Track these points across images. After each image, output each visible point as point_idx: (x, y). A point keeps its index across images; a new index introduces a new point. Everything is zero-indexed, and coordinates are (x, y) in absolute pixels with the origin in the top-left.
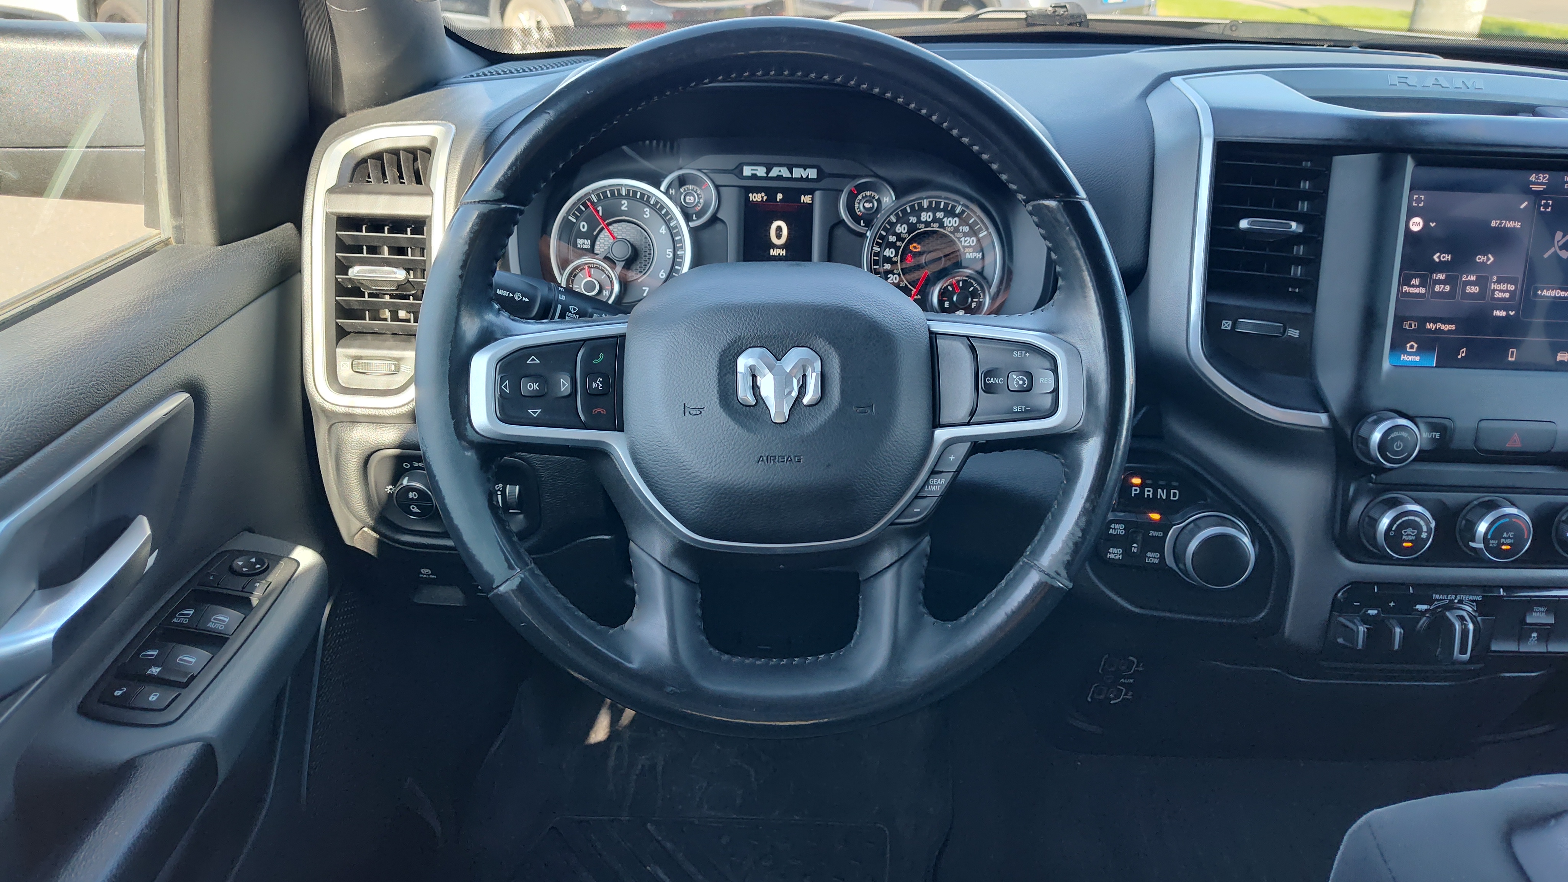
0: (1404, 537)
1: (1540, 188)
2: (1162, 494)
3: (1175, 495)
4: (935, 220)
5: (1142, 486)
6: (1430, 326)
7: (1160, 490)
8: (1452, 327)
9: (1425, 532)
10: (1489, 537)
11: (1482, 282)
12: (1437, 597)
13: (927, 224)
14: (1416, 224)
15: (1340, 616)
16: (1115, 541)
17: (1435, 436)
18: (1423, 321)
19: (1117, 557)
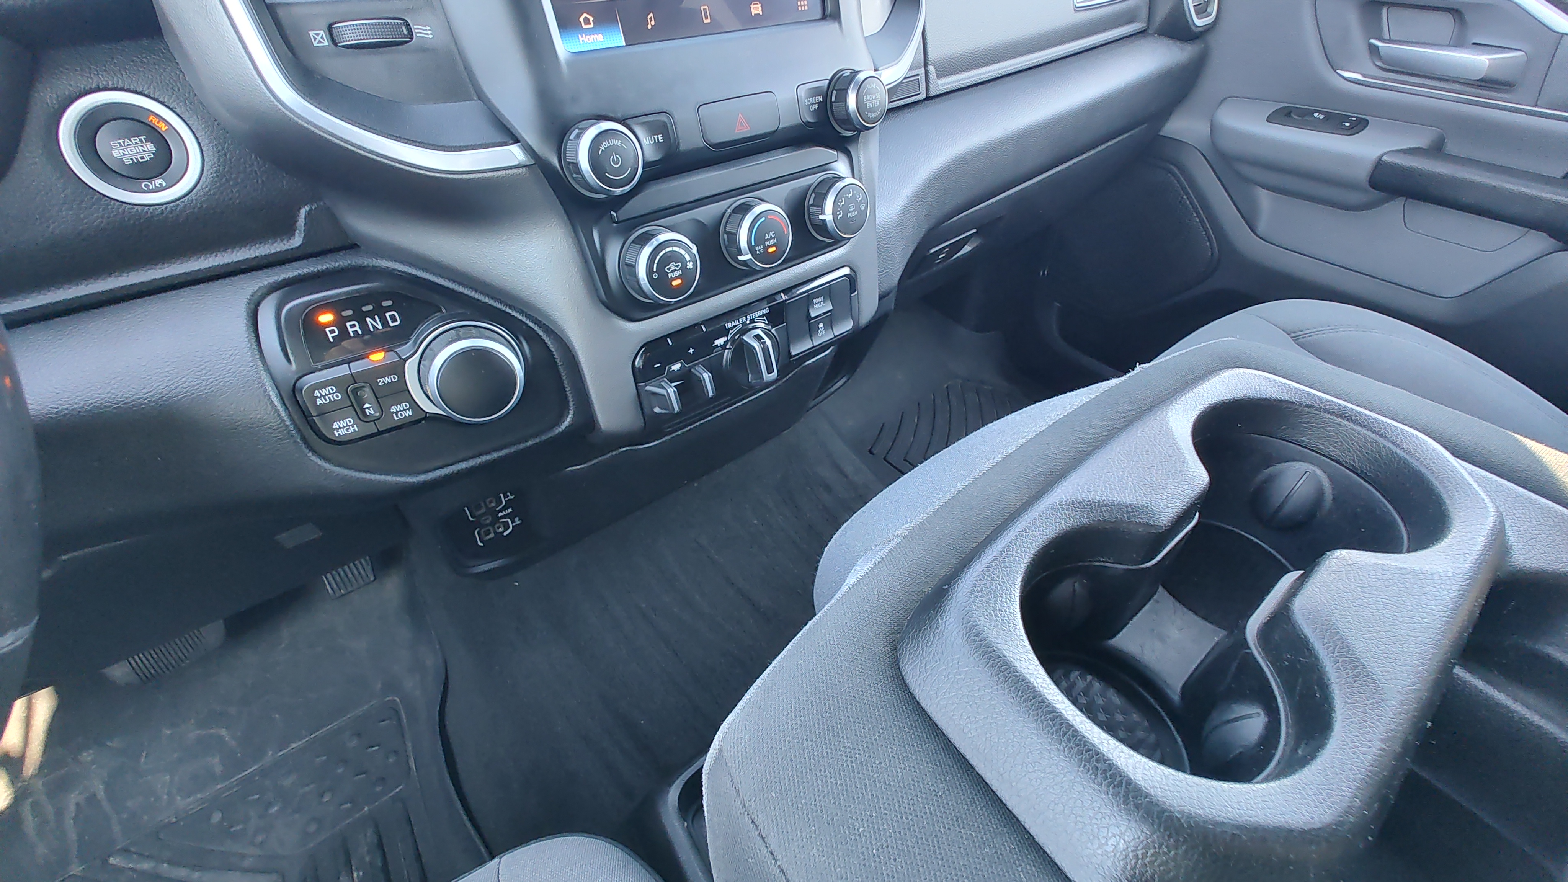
0: (670, 275)
2: (374, 323)
3: (392, 319)
5: (340, 323)
7: (368, 320)
9: (689, 261)
10: (753, 244)
12: (730, 325)
15: (646, 385)
16: (334, 410)
17: (658, 138)
19: (351, 430)
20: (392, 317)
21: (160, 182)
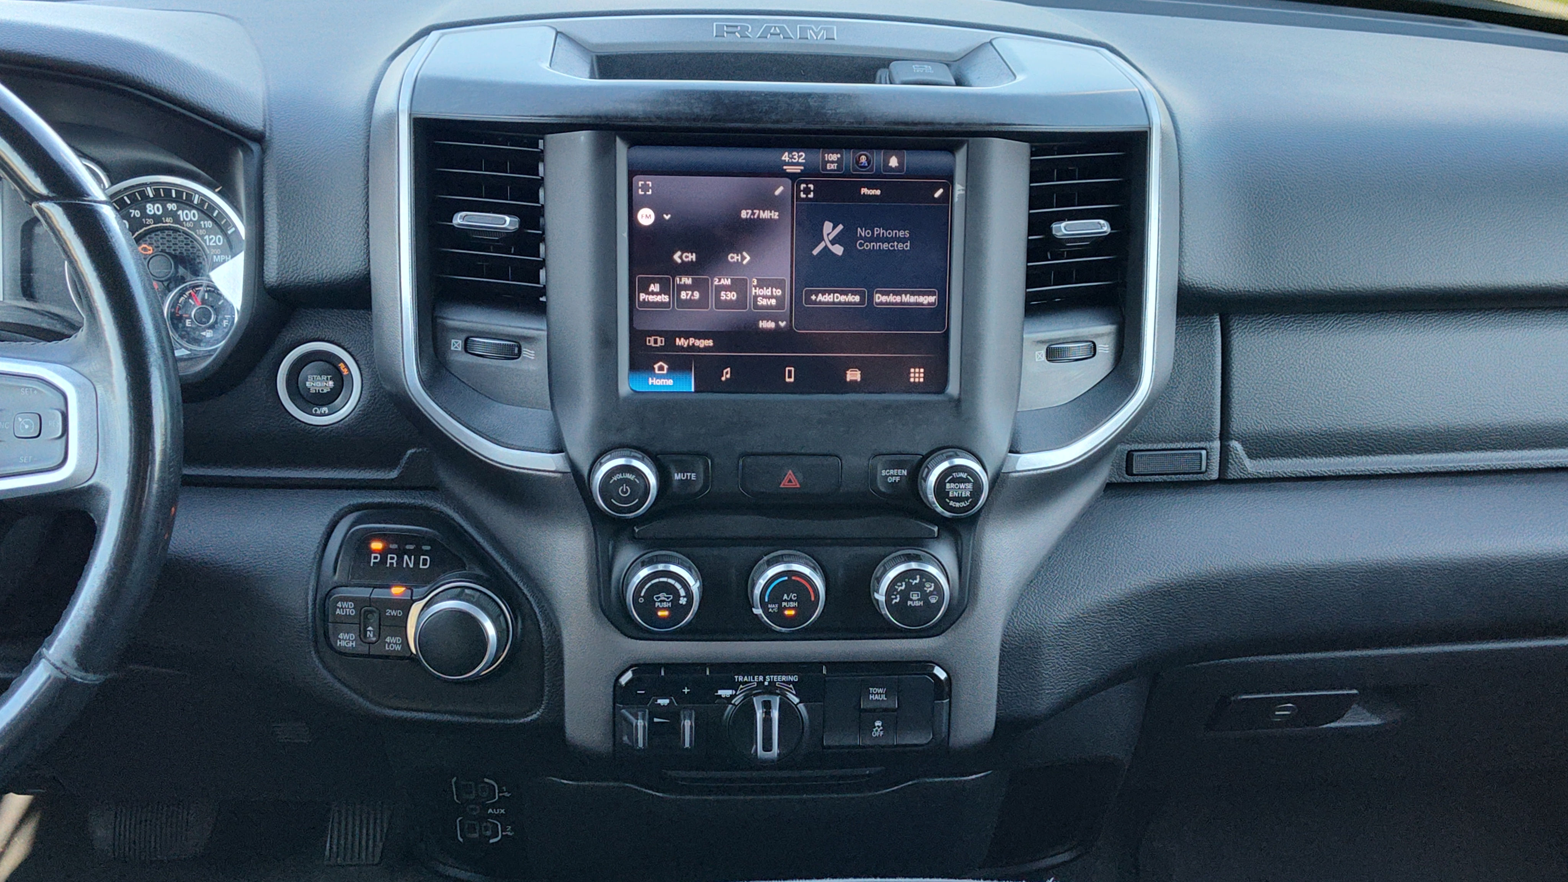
0: (657, 604)
1: (797, 169)
2: (408, 561)
3: (425, 563)
4: (167, 213)
5: (384, 553)
6: (681, 342)
7: (406, 557)
8: (710, 343)
9: (684, 597)
10: (766, 600)
11: (740, 286)
12: (741, 679)
13: (157, 219)
14: (646, 217)
15: (623, 708)
16: (344, 622)
17: (691, 476)
18: (670, 336)
19: (350, 645)
20: (425, 560)
21: (325, 409)
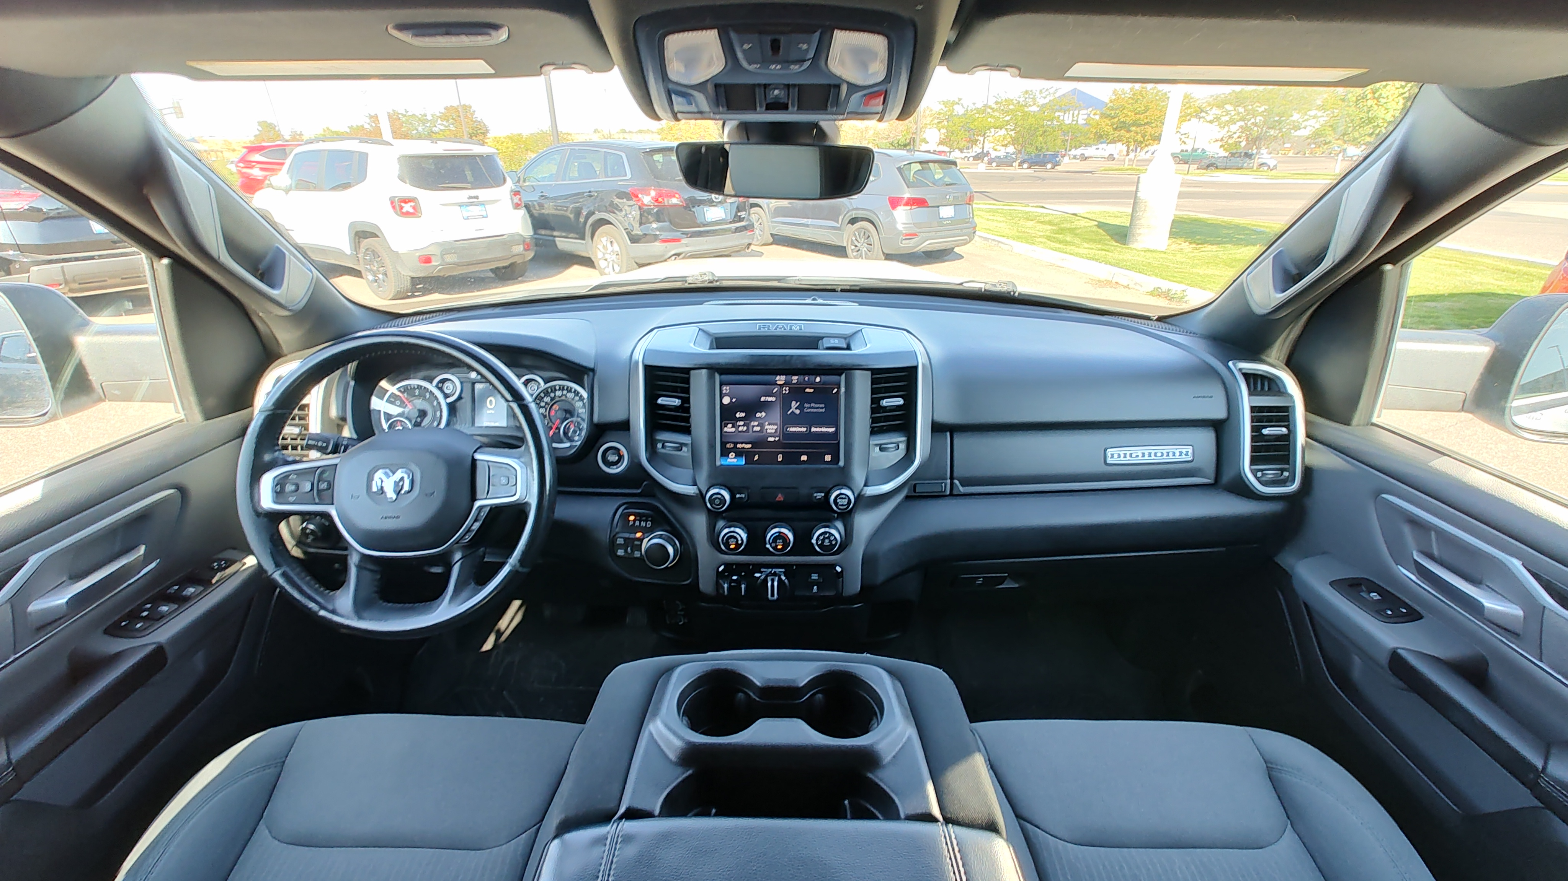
0: (730, 543)
1: (782, 383)
2: (643, 524)
3: (649, 524)
4: (563, 396)
5: (634, 521)
6: (739, 446)
7: (642, 522)
8: (750, 446)
9: (740, 540)
11: (761, 425)
14: (726, 400)
15: (720, 580)
16: (620, 546)
18: (736, 444)
19: (622, 554)
21: (615, 467)
